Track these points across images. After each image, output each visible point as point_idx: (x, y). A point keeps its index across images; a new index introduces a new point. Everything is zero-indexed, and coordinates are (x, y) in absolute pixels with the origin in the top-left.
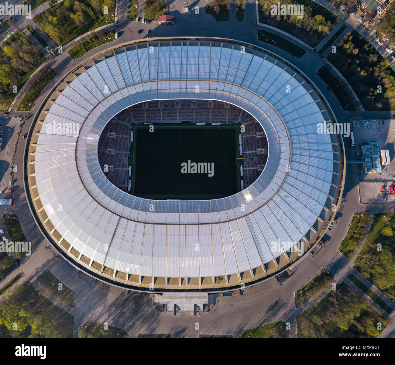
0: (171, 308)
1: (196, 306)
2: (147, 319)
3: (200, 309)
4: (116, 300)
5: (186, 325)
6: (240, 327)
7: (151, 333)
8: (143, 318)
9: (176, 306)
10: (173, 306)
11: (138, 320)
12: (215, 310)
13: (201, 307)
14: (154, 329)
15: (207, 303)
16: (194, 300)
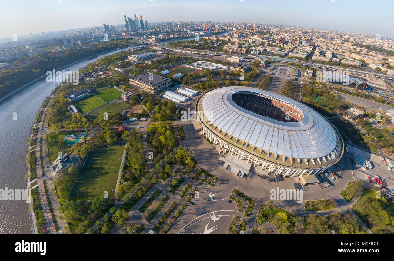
0: (225, 166)
1: (240, 172)
2: (211, 164)
3: (241, 175)
4: (202, 149)
5: (230, 179)
6: (263, 200)
7: (209, 171)
8: (210, 163)
9: (229, 166)
10: (227, 165)
11: (207, 162)
12: (250, 182)
13: (243, 174)
14: (212, 171)
15: (247, 174)
16: (240, 169)
